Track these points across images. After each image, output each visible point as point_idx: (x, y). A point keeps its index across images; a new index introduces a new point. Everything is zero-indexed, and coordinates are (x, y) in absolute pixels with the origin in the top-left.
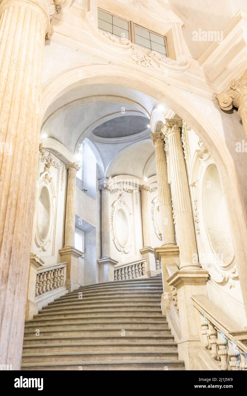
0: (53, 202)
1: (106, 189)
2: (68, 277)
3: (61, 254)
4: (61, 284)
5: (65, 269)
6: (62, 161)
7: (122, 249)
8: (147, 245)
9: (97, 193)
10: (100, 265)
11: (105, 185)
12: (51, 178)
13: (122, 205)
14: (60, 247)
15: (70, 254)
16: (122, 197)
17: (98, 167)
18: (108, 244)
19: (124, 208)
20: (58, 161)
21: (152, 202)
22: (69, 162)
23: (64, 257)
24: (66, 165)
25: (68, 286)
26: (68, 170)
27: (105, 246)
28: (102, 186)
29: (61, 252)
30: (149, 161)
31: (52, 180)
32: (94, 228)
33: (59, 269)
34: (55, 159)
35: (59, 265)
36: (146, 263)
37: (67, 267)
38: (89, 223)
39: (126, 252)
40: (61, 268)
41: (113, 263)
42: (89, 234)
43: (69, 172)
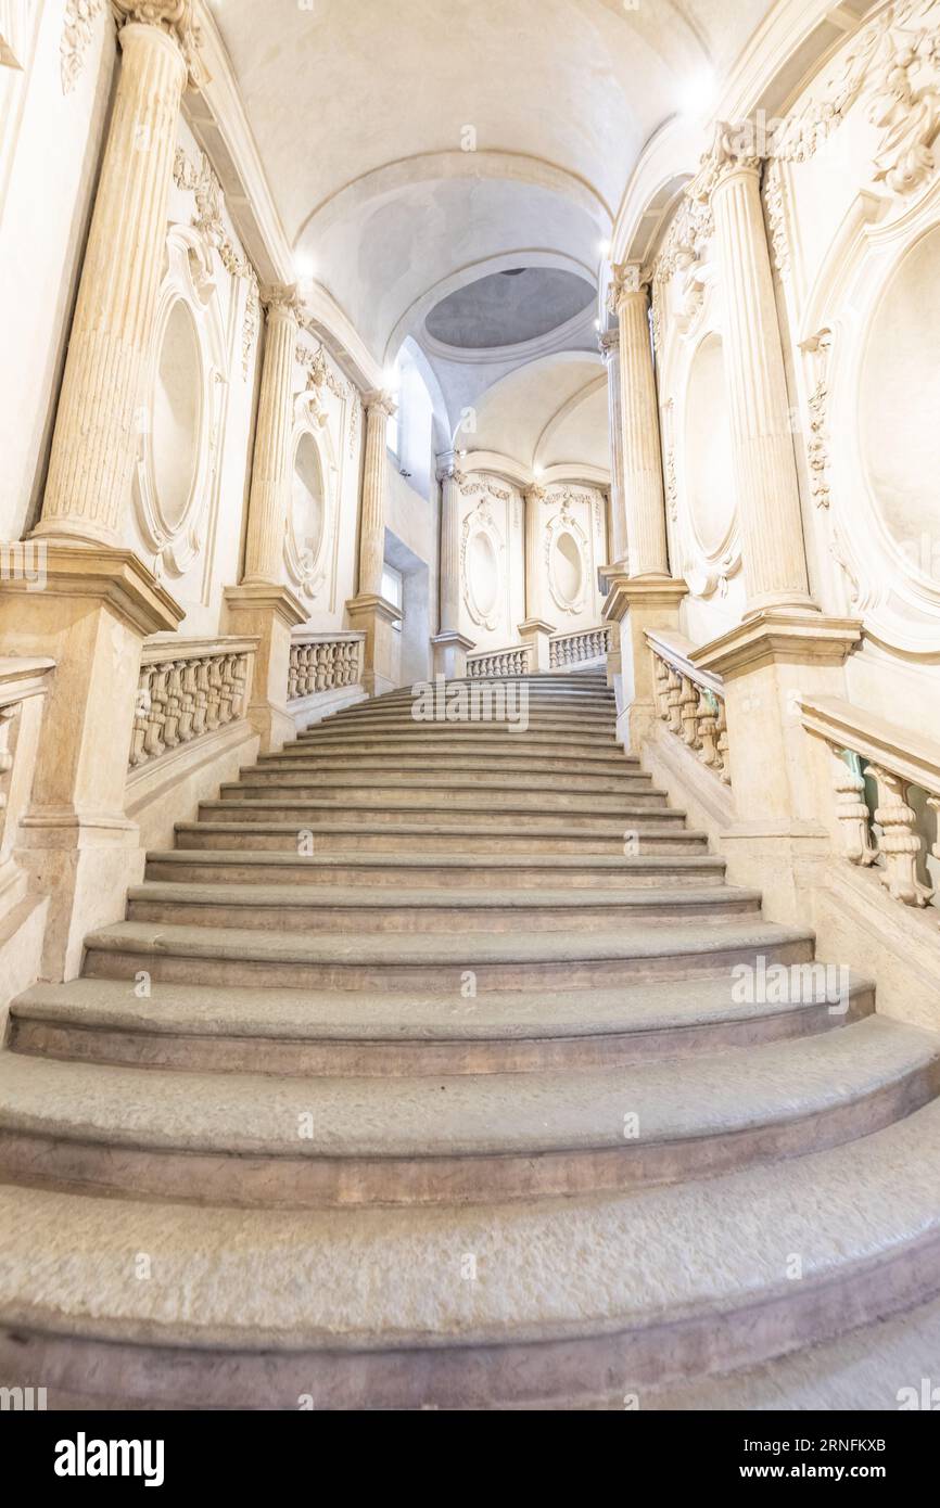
0: (330, 481)
1: (453, 480)
2: (369, 664)
3: (351, 612)
4: (353, 678)
5: (362, 645)
6: (353, 382)
7: (482, 621)
8: (534, 615)
9: (433, 488)
10: (437, 647)
11: (451, 469)
12: (326, 416)
13: (486, 524)
14: (350, 595)
15: (373, 611)
16: (485, 504)
17: (435, 423)
18: (456, 604)
19: (488, 530)
20: (341, 379)
21: (548, 526)
22: (371, 388)
23: (357, 618)
24: (361, 394)
25: (368, 685)
26: (366, 411)
27: (447, 607)
28: (443, 471)
29: (352, 606)
30: (550, 426)
31: (328, 419)
32: (426, 566)
33: (346, 643)
34: (333, 369)
35: (347, 634)
36: (530, 653)
37: (366, 641)
38: (415, 552)
39: (491, 626)
40: (352, 643)
41: (465, 645)
42: (413, 579)
43: (371, 415)
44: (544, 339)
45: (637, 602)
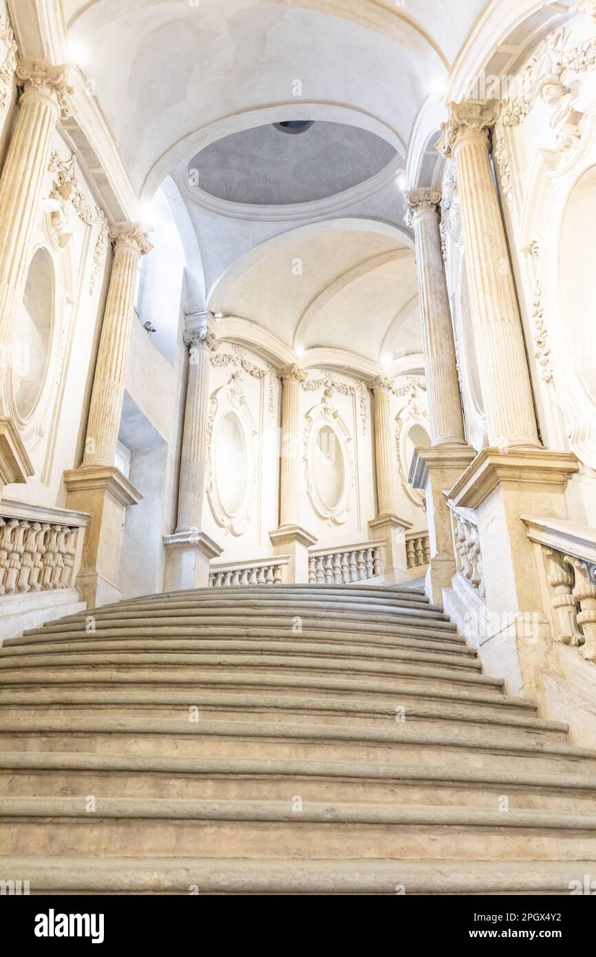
0: (62, 316)
1: (205, 344)
2: (89, 560)
3: (70, 487)
4: (65, 579)
5: (82, 531)
6: (102, 209)
7: (226, 523)
8: (290, 519)
9: (180, 350)
10: (171, 550)
11: (203, 332)
12: (69, 235)
13: (237, 404)
14: (70, 464)
15: (102, 487)
16: (237, 380)
17: (187, 278)
18: (200, 496)
19: (239, 412)
20: (90, 202)
21: (307, 416)
22: (123, 218)
23: (78, 495)
24: (110, 224)
25: (86, 589)
26: (113, 244)
27: (188, 498)
28: (193, 333)
29: (72, 478)
30: (314, 303)
31: (71, 240)
32: (163, 443)
33: (63, 526)
34: (81, 186)
35: (65, 514)
36: (284, 568)
37: (88, 528)
38: (154, 424)
39: (237, 531)
40: (70, 528)
41: (208, 548)
42: (144, 458)
43: (119, 249)
44: (324, 203)
45: (512, 480)
